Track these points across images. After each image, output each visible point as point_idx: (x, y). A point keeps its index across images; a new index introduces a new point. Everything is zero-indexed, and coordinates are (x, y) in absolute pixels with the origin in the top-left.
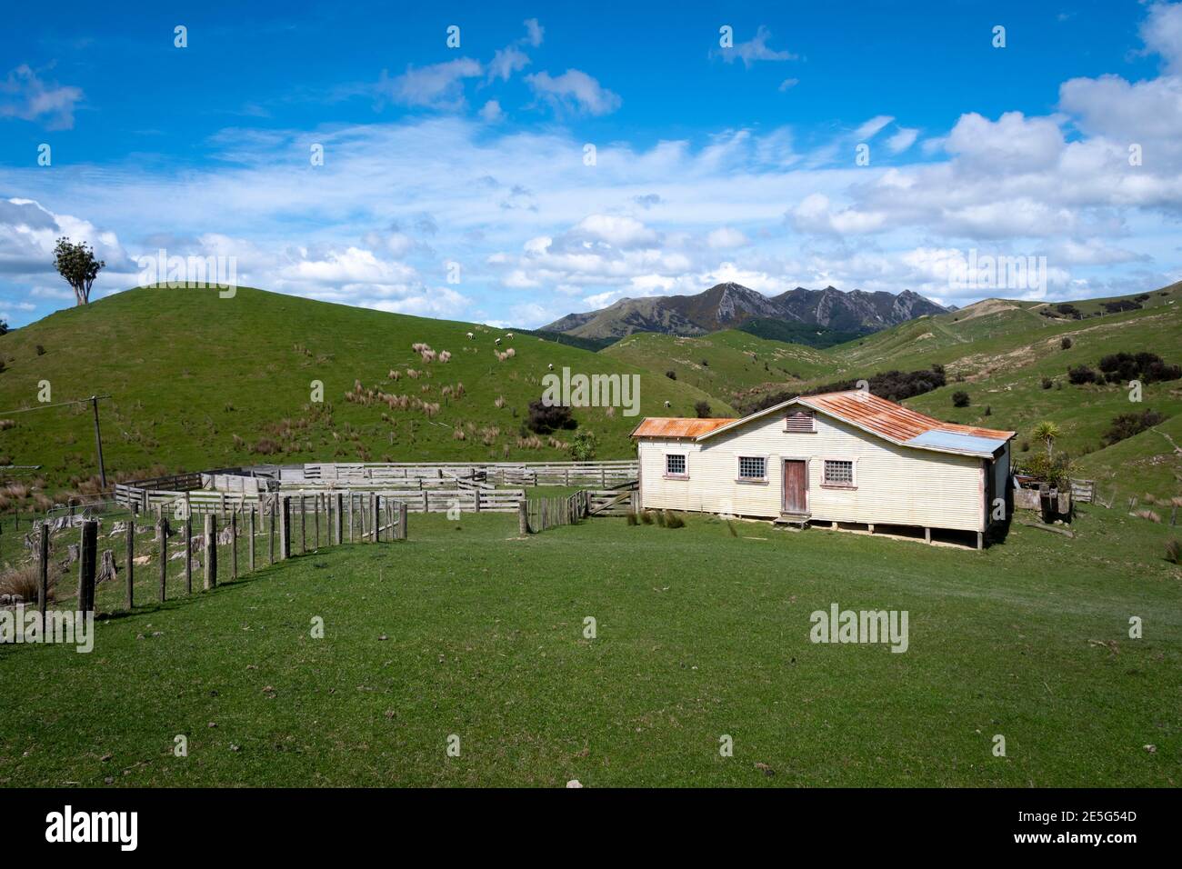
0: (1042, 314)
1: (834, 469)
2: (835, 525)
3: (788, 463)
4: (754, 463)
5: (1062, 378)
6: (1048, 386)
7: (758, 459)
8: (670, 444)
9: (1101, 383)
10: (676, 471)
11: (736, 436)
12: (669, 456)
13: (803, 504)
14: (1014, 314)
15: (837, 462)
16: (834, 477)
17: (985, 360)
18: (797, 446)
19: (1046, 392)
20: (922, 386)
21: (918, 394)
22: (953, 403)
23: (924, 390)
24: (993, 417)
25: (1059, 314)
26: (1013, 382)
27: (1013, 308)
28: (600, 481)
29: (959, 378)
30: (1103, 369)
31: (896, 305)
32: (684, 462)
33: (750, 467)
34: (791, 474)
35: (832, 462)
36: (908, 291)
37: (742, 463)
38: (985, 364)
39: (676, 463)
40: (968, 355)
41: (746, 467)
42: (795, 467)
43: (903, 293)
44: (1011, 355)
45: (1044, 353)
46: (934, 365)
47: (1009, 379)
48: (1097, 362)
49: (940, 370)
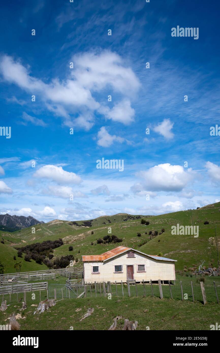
0: (69, 224)
1: (140, 267)
2: (141, 283)
3: (128, 266)
4: (119, 267)
5: (95, 242)
6: (92, 244)
7: (120, 266)
8: (94, 263)
9: (105, 243)
10: (96, 271)
11: (114, 260)
12: (93, 267)
13: (133, 278)
14: (62, 224)
15: (141, 265)
16: (140, 269)
17: (72, 237)
18: (131, 262)
19: (92, 246)
20: (58, 245)
21: (57, 247)
22: (69, 249)
23: (59, 246)
24: (80, 253)
25: (73, 224)
26: (83, 243)
27: (62, 222)
28: (41, 278)
29: (67, 242)
30: (104, 240)
31: (26, 220)
32: (98, 268)
33: (118, 268)
34: (129, 270)
35: (140, 265)
36: (30, 216)
37: (115, 267)
38: (72, 238)
39: (96, 269)
40: (67, 236)
41: (116, 268)
42: (130, 268)
43: (28, 217)
44: (79, 236)
45: (87, 235)
46: (59, 239)
47: (81, 242)
48: (103, 238)
49: (61, 240)
